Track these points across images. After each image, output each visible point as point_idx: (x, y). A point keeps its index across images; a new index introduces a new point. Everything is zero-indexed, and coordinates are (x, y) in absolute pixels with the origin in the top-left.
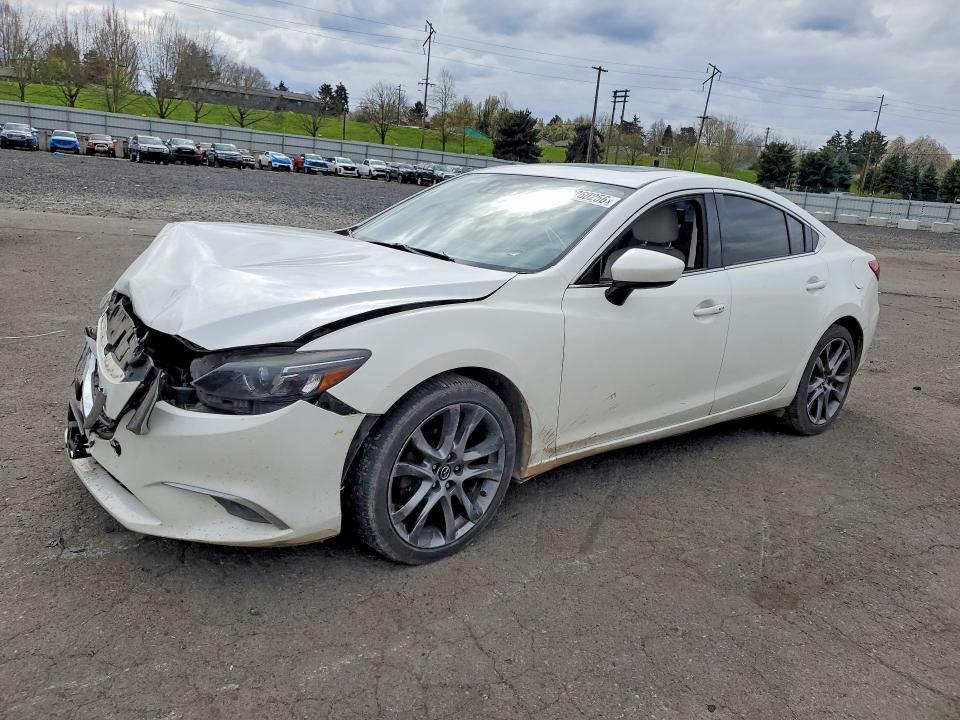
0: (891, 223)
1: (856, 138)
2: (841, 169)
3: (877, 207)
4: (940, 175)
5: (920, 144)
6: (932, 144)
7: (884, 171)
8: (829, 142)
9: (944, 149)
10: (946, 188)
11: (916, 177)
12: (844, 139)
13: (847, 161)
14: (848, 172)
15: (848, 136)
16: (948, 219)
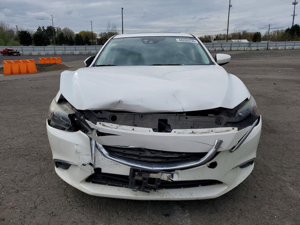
0: (72, 53)
1: (46, 28)
2: (46, 38)
3: (67, 49)
4: (74, 38)
5: (65, 29)
6: (68, 29)
7: (59, 38)
8: (37, 30)
9: (72, 31)
10: (76, 42)
11: (68, 39)
12: (42, 29)
13: (47, 36)
14: (49, 39)
15: (43, 27)
16: (86, 50)
